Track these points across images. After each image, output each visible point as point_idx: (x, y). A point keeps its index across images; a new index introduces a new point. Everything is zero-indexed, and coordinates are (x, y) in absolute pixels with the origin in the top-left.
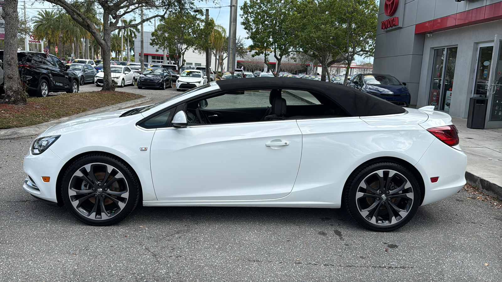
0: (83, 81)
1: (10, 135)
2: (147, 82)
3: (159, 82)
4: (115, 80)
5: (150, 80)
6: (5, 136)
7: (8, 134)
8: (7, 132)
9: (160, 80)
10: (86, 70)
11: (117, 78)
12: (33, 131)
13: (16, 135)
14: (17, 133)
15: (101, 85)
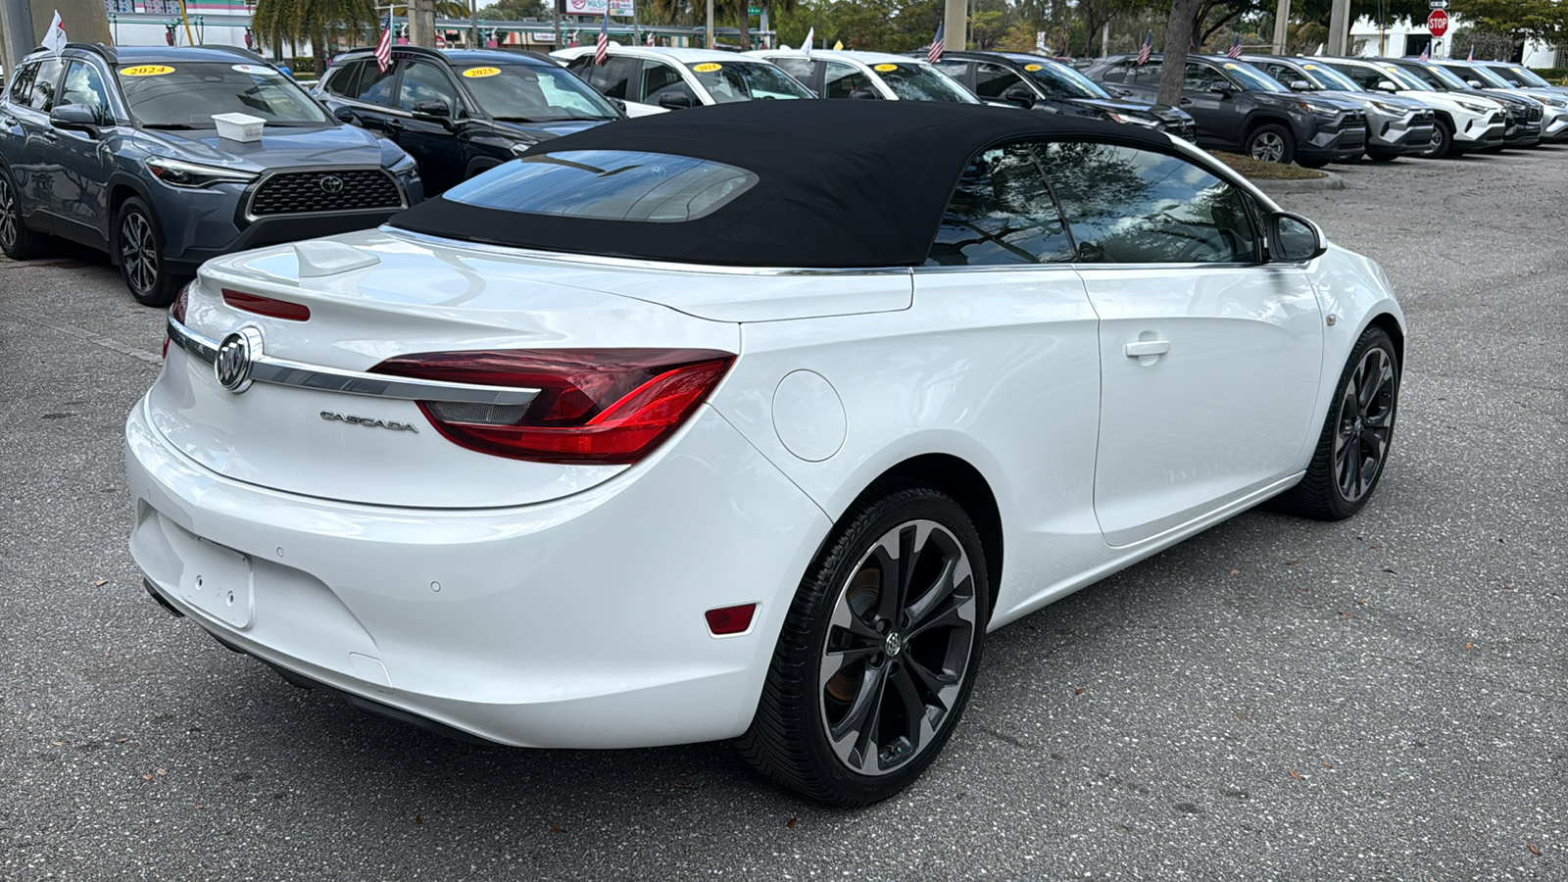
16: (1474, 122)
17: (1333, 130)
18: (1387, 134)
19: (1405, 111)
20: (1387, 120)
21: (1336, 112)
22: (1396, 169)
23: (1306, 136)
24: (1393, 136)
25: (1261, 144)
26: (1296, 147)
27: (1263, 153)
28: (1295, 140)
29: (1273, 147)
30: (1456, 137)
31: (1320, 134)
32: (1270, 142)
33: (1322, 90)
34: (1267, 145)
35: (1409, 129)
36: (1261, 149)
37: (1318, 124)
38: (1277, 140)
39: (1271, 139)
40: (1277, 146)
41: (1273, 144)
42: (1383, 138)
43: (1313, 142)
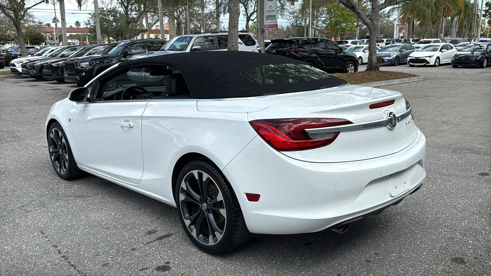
0: (398, 62)
2: (461, 60)
3: (477, 59)
4: (427, 59)
5: (465, 58)
9: (479, 57)
10: (403, 50)
11: (430, 57)
15: (415, 66)
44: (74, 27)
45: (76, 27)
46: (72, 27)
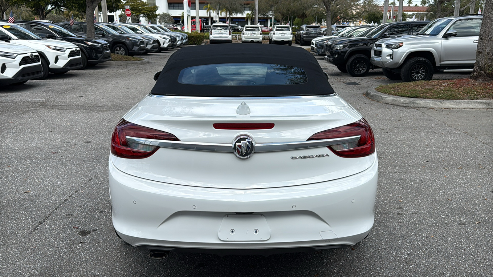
1: (407, 103)
6: (404, 103)
7: (406, 102)
8: (406, 101)
12: (432, 104)
13: (412, 105)
14: (413, 103)
16: (165, 42)
17: (138, 46)
18: (147, 46)
19: (151, 39)
20: (147, 42)
21: (138, 40)
22: (148, 57)
23: (131, 47)
24: (149, 47)
25: (117, 50)
26: (128, 51)
27: (119, 53)
28: (128, 49)
29: (121, 51)
30: (161, 46)
31: (135, 47)
32: (120, 50)
33: (126, 33)
34: (119, 51)
35: (153, 45)
36: (117, 52)
37: (134, 44)
38: (122, 49)
39: (120, 48)
40: (122, 51)
41: (121, 50)
42: (147, 47)
43: (133, 49)
44: (419, 6)
45: (421, 6)
46: (417, 5)
